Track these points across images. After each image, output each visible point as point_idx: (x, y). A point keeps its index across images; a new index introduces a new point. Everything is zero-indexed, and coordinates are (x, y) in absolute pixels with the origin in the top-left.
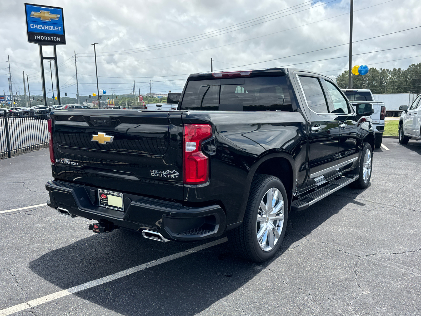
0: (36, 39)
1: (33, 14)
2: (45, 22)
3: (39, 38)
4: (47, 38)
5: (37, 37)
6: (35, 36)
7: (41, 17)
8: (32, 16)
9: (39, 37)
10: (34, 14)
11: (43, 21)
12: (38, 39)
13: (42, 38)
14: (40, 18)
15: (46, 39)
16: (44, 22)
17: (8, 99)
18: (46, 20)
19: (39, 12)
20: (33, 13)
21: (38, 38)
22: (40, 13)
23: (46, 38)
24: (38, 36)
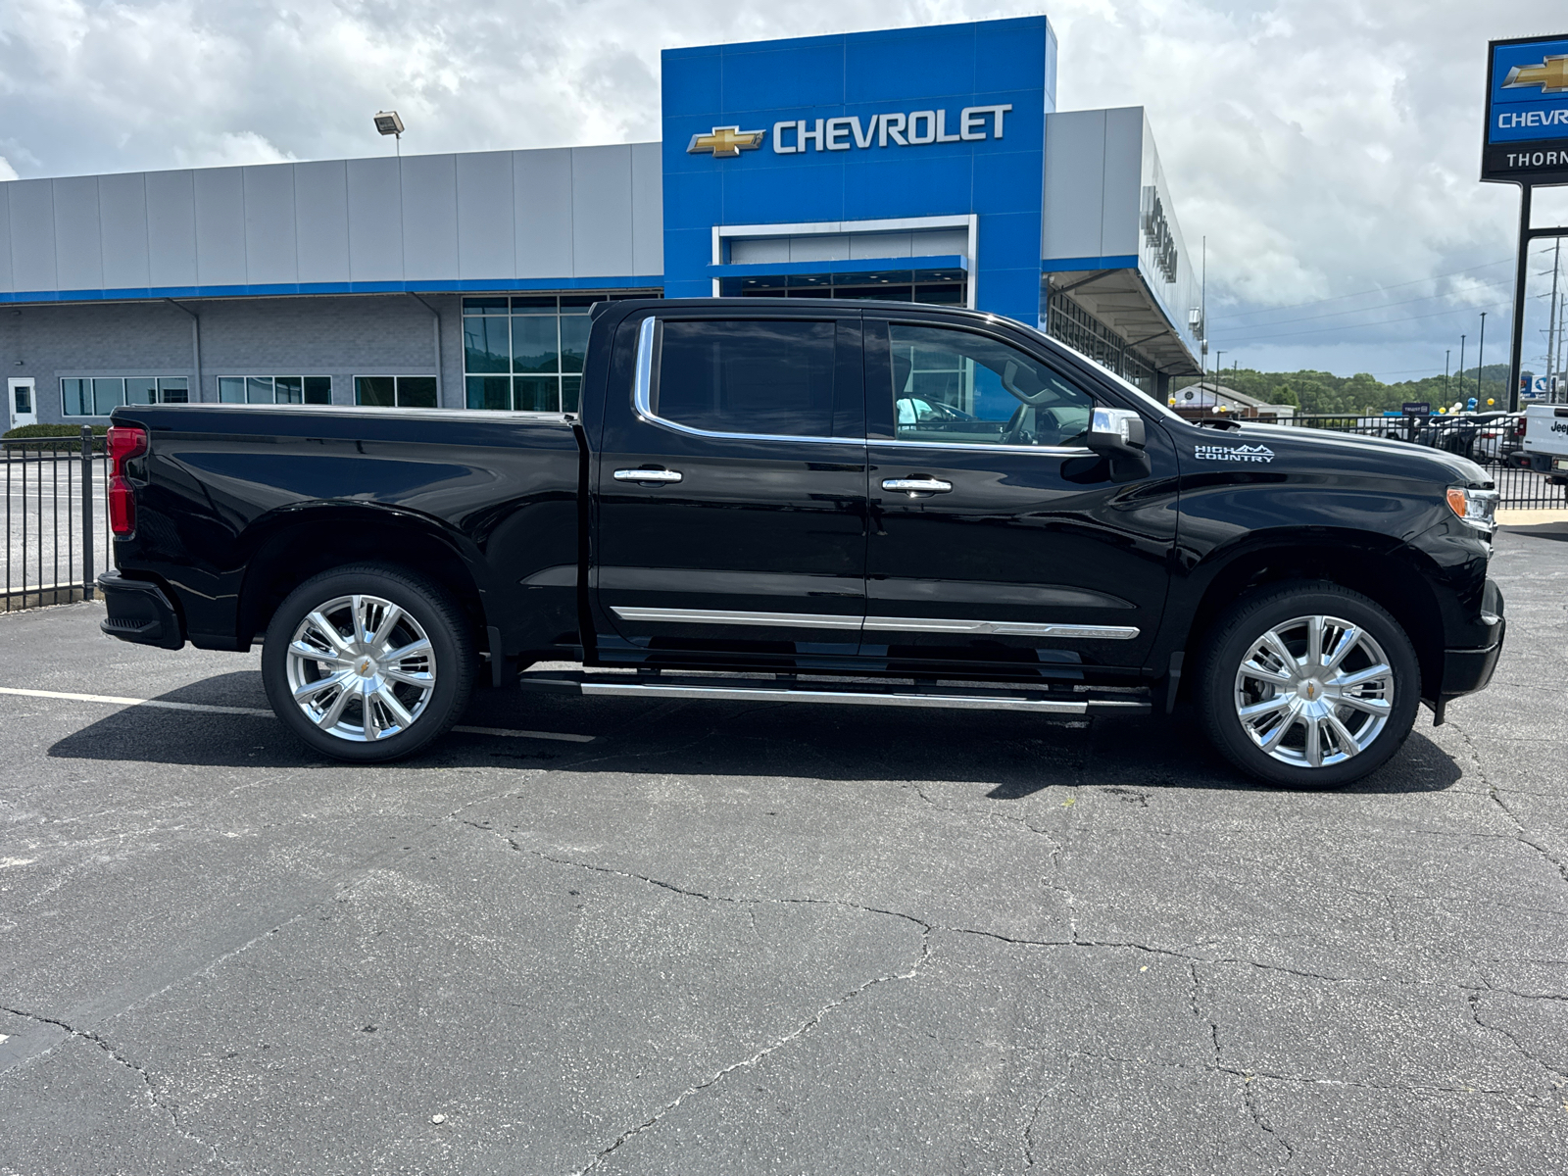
0: (1511, 165)
1: (1516, 75)
2: (1562, 96)
3: (1524, 162)
4: (1558, 158)
5: (1516, 160)
6: (1512, 156)
7: (1546, 82)
8: (1510, 83)
9: (1524, 157)
10: (1520, 73)
11: (1549, 97)
12: (1520, 164)
13: (1537, 159)
14: (1541, 86)
15: (1552, 161)
16: (1558, 96)
17: (1539, 387)
18: (1564, 90)
19: (1542, 62)
20: (1515, 71)
21: (1521, 160)
22: (1543, 66)
23: (1554, 158)
24: (1521, 155)
